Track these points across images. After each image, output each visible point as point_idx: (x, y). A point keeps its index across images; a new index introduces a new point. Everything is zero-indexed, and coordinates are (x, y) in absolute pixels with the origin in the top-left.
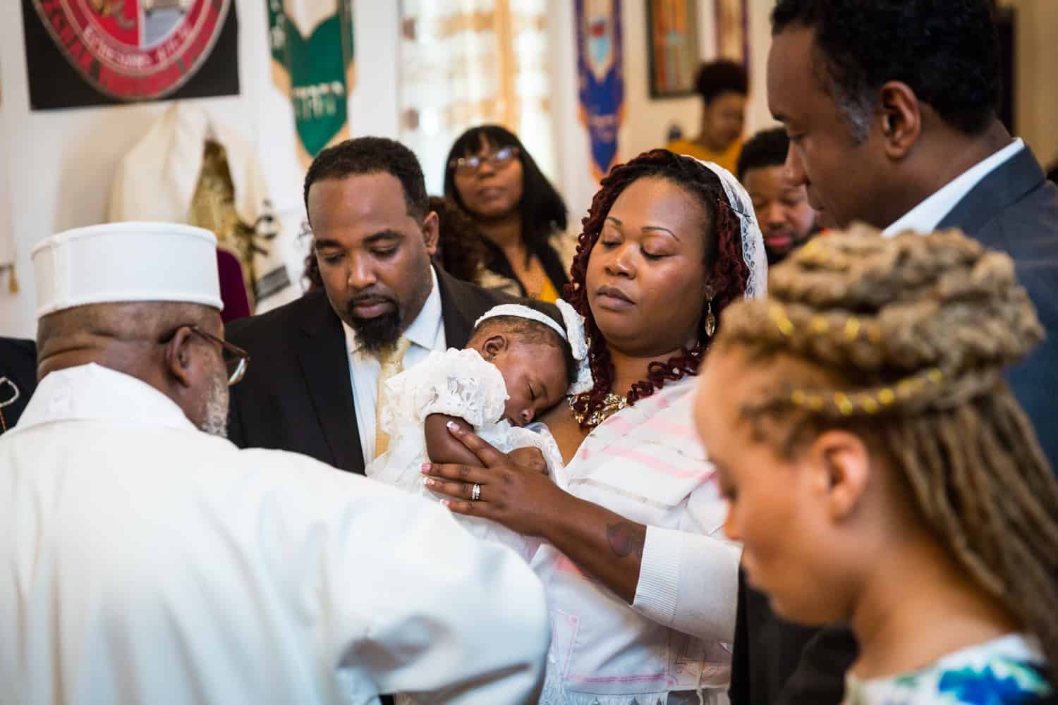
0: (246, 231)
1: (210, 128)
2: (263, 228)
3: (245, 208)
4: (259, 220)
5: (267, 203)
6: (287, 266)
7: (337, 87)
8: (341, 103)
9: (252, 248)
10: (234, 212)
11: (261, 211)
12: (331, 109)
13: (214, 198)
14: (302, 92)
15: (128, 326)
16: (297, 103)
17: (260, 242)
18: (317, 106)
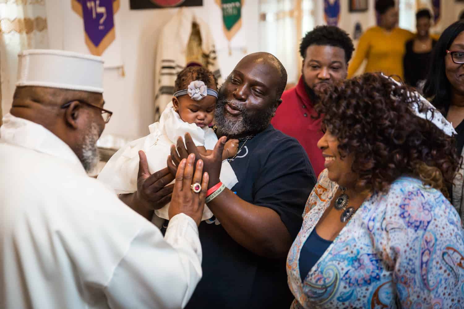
0: (206, 56)
1: (194, 18)
2: (212, 55)
3: (206, 48)
4: (210, 52)
5: (214, 46)
6: (220, 70)
7: (237, 4)
8: (239, 10)
9: (208, 63)
10: (201, 49)
11: (211, 49)
12: (235, 12)
13: (195, 44)
14: (225, 6)
15: (49, 98)
16: (223, 10)
17: (211, 60)
18: (230, 11)
